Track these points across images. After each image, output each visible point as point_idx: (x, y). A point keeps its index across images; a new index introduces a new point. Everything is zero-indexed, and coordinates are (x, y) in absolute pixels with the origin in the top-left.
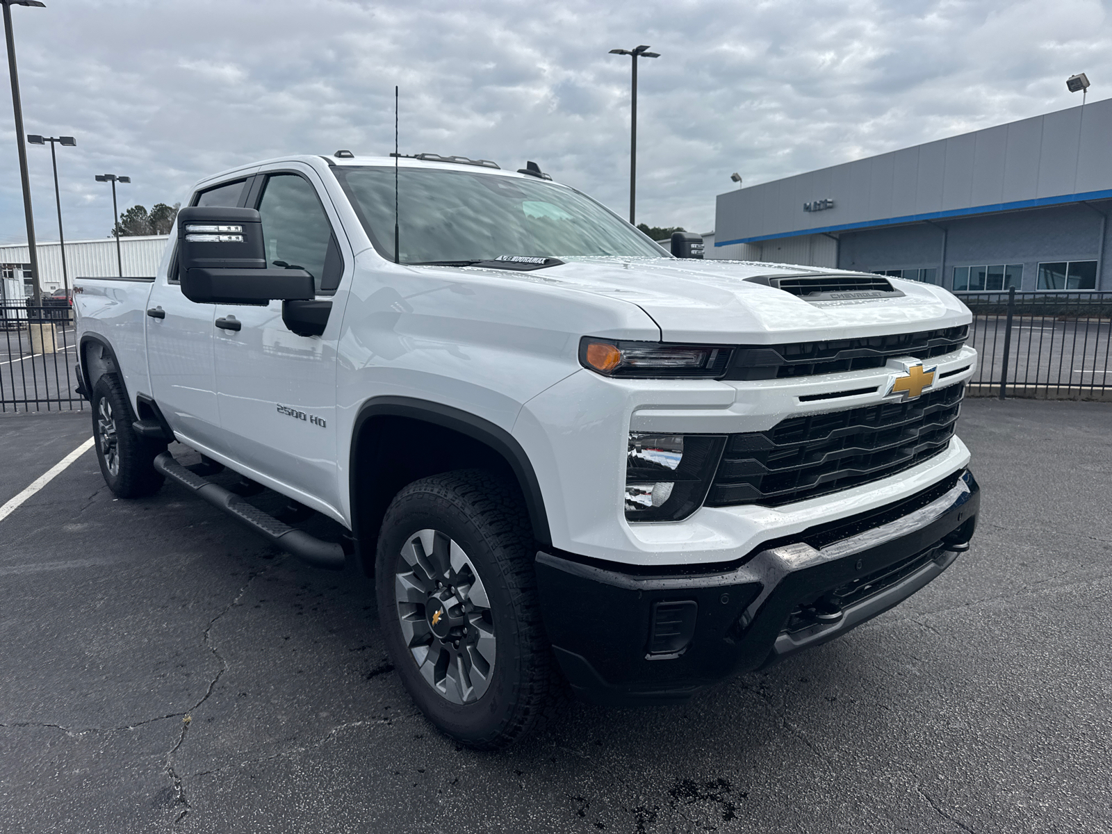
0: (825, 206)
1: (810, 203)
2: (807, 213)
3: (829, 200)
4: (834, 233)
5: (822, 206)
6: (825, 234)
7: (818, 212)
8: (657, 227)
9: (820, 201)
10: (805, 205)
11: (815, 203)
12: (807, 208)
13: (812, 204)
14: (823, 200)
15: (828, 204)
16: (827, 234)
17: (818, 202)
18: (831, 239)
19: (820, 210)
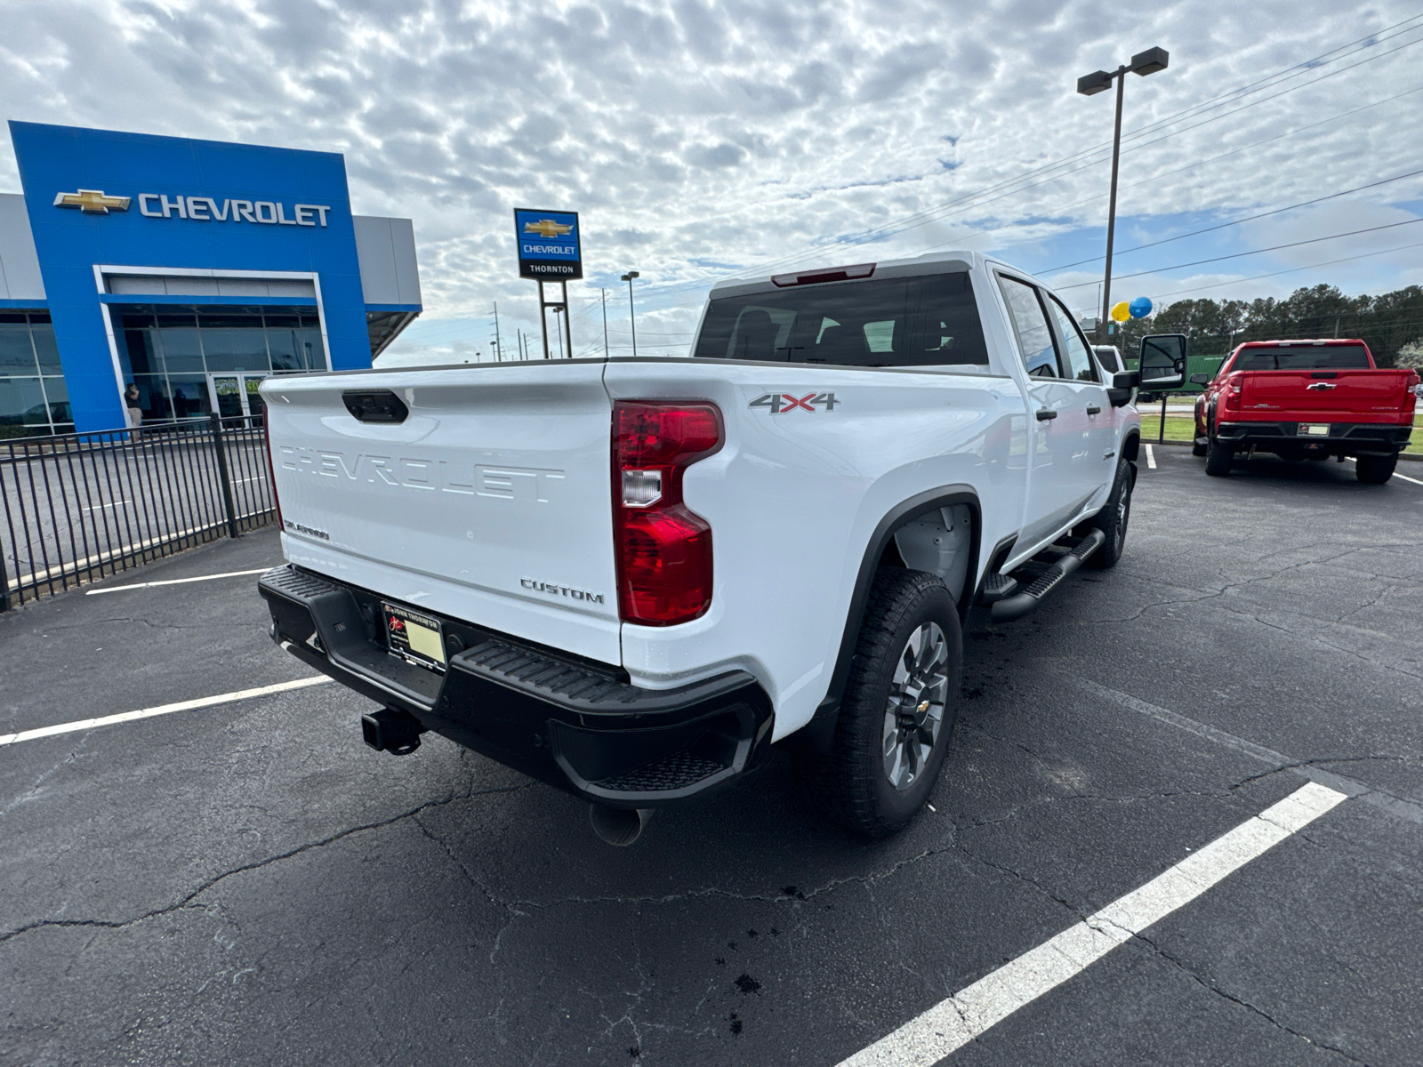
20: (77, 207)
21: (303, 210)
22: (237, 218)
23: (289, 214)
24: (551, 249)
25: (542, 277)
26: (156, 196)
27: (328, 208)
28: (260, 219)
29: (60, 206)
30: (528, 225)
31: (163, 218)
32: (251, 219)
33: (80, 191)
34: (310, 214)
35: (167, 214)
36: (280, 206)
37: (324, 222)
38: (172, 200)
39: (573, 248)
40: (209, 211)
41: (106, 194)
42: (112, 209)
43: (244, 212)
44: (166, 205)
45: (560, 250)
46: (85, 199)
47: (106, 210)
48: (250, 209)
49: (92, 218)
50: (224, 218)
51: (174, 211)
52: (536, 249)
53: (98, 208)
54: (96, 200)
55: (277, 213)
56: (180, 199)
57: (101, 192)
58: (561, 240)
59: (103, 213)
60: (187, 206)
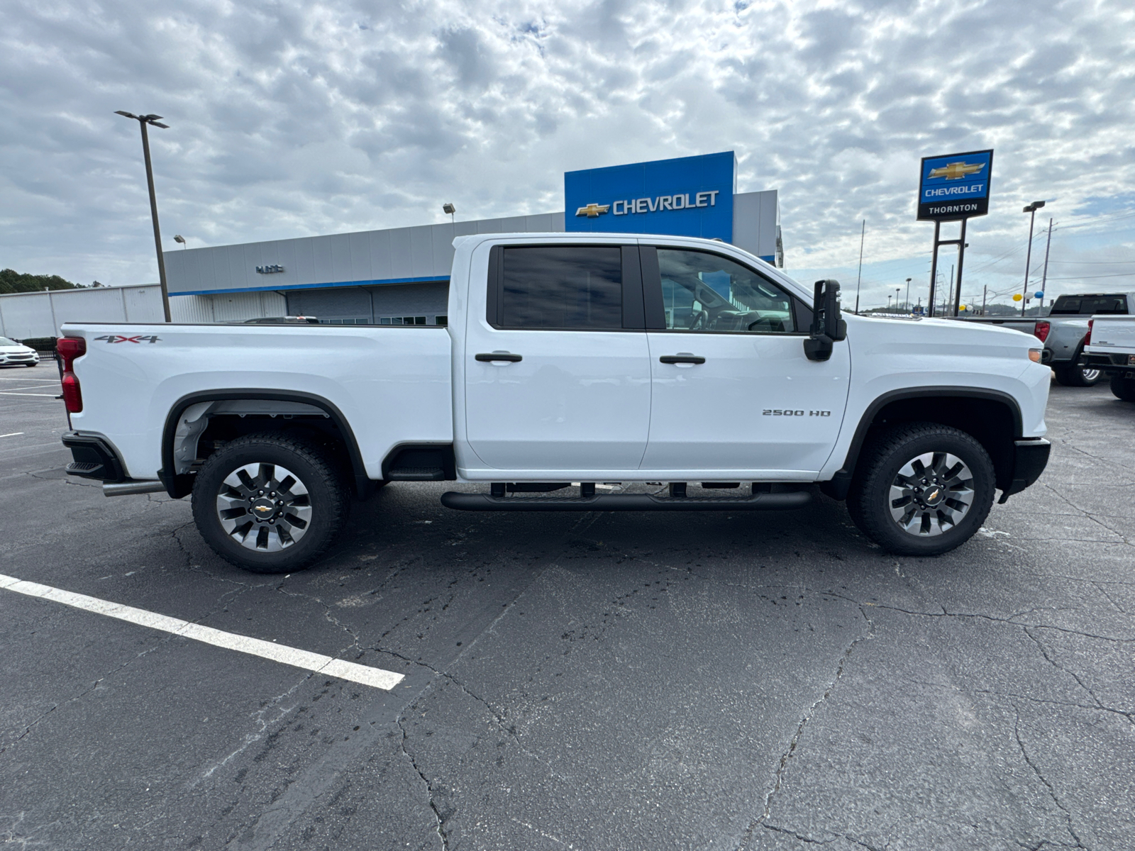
0: (276, 270)
1: (263, 266)
2: (259, 274)
3: (279, 266)
4: (282, 291)
5: (273, 270)
6: (276, 291)
7: (270, 275)
8: (27, 273)
9: (272, 266)
10: (257, 268)
11: (267, 267)
12: (260, 271)
13: (264, 268)
14: (274, 265)
15: (279, 269)
16: (277, 291)
17: (269, 267)
18: (279, 295)
19: (271, 273)
20: (585, 215)
21: (701, 196)
22: (662, 208)
23: (692, 200)
24: (955, 190)
25: (939, 218)
26: (621, 202)
27: (717, 192)
28: (675, 207)
29: (579, 216)
30: (933, 171)
31: (624, 214)
32: (669, 208)
33: (588, 205)
34: (705, 198)
35: (626, 212)
36: (687, 196)
37: (713, 203)
38: (630, 203)
39: (980, 186)
40: (647, 207)
41: (599, 205)
42: (601, 213)
43: (666, 204)
44: (626, 206)
45: (965, 189)
46: (589, 210)
47: (597, 214)
48: (670, 202)
49: (591, 220)
50: (655, 209)
51: (630, 209)
52: (939, 192)
53: (593, 214)
54: (594, 209)
55: (685, 201)
56: (633, 201)
57: (597, 204)
58: (968, 180)
59: (596, 216)
60: (636, 206)
